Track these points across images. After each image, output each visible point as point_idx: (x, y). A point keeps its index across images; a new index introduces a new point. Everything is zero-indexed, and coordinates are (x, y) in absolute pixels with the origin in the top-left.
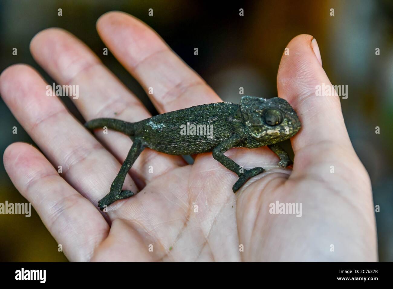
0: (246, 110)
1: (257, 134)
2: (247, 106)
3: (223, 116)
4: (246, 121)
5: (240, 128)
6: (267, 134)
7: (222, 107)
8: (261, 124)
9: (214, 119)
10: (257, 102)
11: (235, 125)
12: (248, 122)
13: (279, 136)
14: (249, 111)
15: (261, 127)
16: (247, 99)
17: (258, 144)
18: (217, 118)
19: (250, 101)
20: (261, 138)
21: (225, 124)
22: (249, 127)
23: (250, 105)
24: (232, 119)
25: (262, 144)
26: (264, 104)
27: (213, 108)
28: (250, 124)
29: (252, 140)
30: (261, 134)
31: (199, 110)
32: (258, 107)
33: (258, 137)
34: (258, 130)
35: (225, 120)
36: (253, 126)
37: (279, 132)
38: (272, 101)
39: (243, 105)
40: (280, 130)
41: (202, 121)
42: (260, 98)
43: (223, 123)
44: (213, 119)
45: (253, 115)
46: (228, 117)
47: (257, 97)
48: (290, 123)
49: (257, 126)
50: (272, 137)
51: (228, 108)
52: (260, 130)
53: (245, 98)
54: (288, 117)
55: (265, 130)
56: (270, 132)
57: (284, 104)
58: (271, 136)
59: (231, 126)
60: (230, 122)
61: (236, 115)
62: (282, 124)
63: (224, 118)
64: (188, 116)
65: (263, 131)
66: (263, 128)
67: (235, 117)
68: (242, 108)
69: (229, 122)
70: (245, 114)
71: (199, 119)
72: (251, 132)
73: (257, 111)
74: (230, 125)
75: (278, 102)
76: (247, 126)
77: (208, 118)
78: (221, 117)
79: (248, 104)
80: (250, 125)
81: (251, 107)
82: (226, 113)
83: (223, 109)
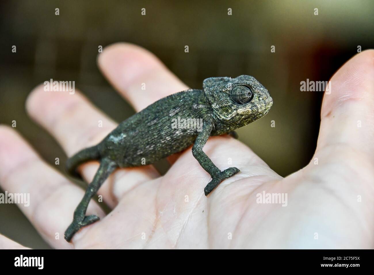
0: (211, 92)
1: (226, 116)
2: (211, 87)
3: (186, 105)
4: (213, 103)
5: (208, 113)
6: (238, 114)
7: (182, 96)
8: (229, 104)
9: (176, 111)
10: (221, 82)
11: (202, 112)
12: (215, 104)
13: (251, 115)
14: (215, 92)
15: (230, 107)
16: (210, 81)
17: (228, 128)
18: (179, 109)
19: (214, 82)
20: (231, 120)
21: (190, 114)
22: (217, 110)
23: (215, 86)
24: (197, 105)
25: (233, 128)
26: (230, 82)
27: (173, 99)
28: (218, 105)
29: (222, 125)
30: (231, 115)
31: (157, 106)
32: (224, 86)
33: (228, 119)
34: (227, 111)
35: (189, 109)
36: (221, 108)
37: (250, 110)
38: (238, 79)
39: (207, 87)
40: (252, 107)
41: (163, 116)
42: (224, 77)
43: (187, 113)
44: (174, 111)
45: (220, 95)
46: (192, 104)
47: (221, 77)
48: (261, 99)
49: (226, 106)
50: (243, 117)
51: (189, 96)
52: (230, 111)
53: (208, 80)
54: (258, 92)
55: (235, 110)
56: (241, 111)
57: (251, 81)
58: (242, 115)
59: (198, 113)
60: (196, 109)
61: (201, 101)
62: (253, 101)
63: (188, 107)
64: (146, 117)
65: (232, 111)
66: (233, 108)
67: (200, 103)
68: (206, 91)
69: (194, 111)
70: (210, 96)
71: (159, 115)
72: (220, 115)
73: (223, 90)
74: (196, 113)
75: (245, 79)
76: (215, 109)
77: (168, 112)
78: (184, 107)
79: (213, 85)
80: (218, 107)
81: (216, 88)
82: (189, 101)
83: (184, 98)
